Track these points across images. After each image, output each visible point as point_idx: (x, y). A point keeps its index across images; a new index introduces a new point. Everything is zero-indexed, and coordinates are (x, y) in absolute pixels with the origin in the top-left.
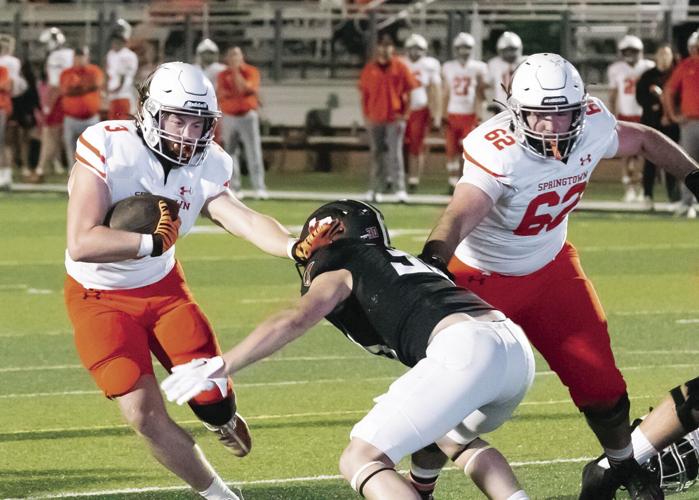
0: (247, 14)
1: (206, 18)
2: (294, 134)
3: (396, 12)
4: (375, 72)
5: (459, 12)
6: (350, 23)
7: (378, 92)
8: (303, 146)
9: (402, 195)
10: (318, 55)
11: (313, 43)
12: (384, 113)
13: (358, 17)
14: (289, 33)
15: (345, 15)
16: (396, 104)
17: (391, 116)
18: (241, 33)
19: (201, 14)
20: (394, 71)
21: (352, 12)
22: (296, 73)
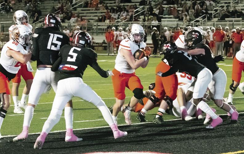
0: (93, 24)
1: (86, 25)
2: (100, 44)
3: (118, 24)
4: (108, 34)
5: (127, 24)
6: (110, 25)
7: (109, 37)
8: (101, 46)
9: (113, 54)
10: (105, 31)
11: (104, 29)
12: (110, 41)
13: (111, 24)
14: (99, 27)
15: (109, 24)
16: (112, 39)
17: (111, 41)
18: (92, 27)
19: (85, 24)
20: (111, 33)
21: (110, 24)
22: (101, 34)
